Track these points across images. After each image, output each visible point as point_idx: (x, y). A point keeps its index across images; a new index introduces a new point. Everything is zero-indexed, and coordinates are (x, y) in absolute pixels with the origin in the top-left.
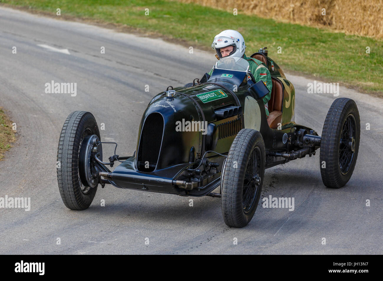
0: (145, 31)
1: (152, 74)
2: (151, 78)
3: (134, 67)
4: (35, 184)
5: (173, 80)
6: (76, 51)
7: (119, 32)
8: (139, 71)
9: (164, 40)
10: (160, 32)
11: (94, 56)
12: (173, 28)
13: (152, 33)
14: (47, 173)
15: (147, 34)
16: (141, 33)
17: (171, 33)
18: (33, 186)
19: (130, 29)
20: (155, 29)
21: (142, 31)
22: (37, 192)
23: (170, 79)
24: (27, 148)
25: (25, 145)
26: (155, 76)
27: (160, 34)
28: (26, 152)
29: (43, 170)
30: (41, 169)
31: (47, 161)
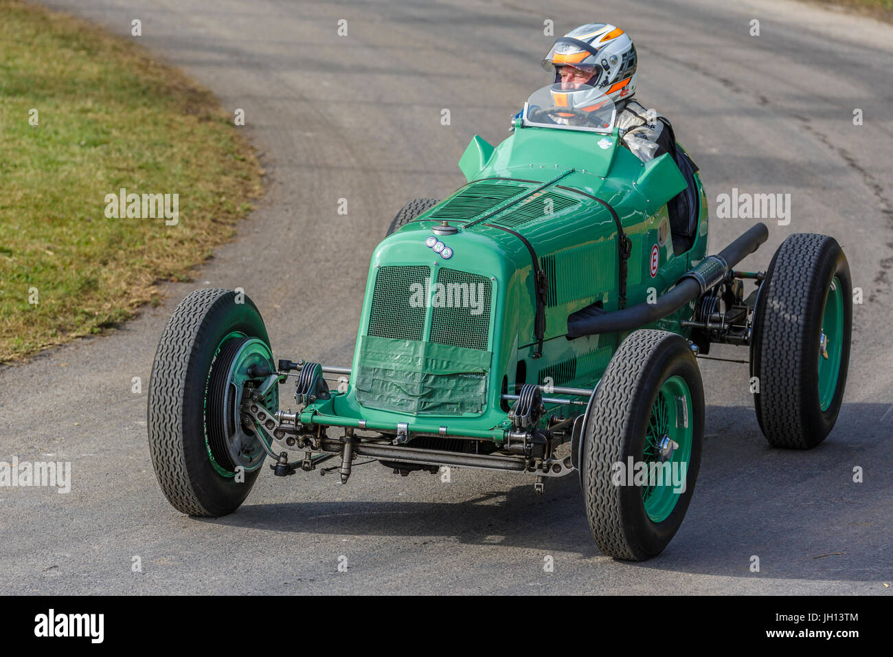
4: (308, 299)
14: (336, 271)
18: (305, 303)
22: (314, 316)
24: (291, 212)
25: (286, 204)
28: (286, 222)
29: (328, 265)
30: (322, 263)
31: (336, 243)
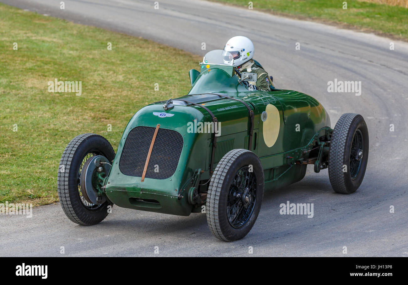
0: (361, 28)
1: (366, 61)
2: (366, 64)
3: (352, 55)
5: (382, 65)
6: (307, 44)
7: (340, 28)
8: (356, 58)
9: (376, 34)
10: (372, 28)
11: (322, 47)
12: (383, 25)
13: (367, 29)
15: (362, 30)
16: (357, 29)
17: (381, 29)
19: (349, 26)
20: (369, 26)
21: (359, 28)
23: (380, 64)
26: (369, 63)
27: (372, 30)
